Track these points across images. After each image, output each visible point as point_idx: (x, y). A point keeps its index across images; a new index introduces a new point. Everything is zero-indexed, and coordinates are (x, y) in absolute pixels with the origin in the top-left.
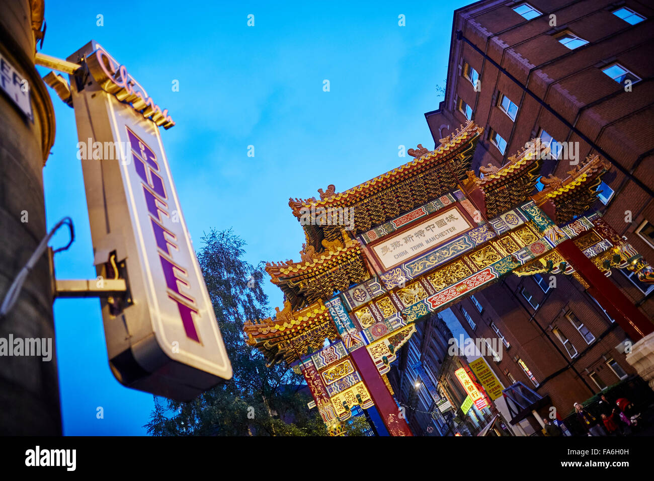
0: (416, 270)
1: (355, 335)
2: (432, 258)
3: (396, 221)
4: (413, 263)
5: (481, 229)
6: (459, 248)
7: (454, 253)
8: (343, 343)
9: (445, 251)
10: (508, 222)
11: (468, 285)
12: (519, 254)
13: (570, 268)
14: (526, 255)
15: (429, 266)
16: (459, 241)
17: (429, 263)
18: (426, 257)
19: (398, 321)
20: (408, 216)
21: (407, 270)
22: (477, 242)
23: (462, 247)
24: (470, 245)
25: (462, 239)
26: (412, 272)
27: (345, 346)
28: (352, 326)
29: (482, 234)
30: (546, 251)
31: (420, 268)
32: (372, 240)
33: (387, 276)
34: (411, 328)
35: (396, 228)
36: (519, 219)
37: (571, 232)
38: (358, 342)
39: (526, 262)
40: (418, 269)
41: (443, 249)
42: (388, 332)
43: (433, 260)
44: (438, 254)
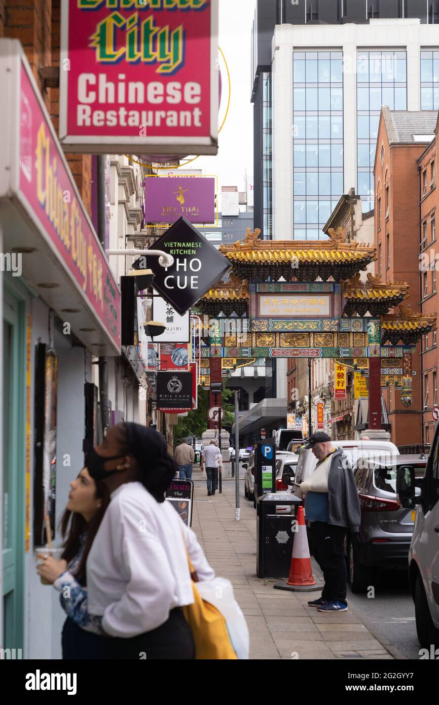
0: (276, 327)
1: (219, 348)
2: (290, 324)
3: (285, 286)
4: (277, 322)
5: (333, 321)
6: (311, 327)
7: (306, 328)
8: (210, 349)
9: (302, 324)
10: (353, 326)
11: (300, 353)
12: (344, 350)
13: (367, 374)
14: (347, 353)
15: (286, 329)
16: (314, 322)
17: (286, 327)
18: (288, 322)
19: (247, 352)
20: (295, 286)
21: (271, 325)
22: (325, 329)
23: (313, 327)
24: (319, 329)
25: (317, 322)
26: (273, 327)
27: (210, 351)
28: (219, 342)
29: (332, 325)
30: (361, 356)
31: (280, 327)
32: (261, 291)
33: (257, 322)
34: (253, 360)
35: (282, 290)
36: (362, 328)
37: (385, 353)
38: (218, 353)
39: (344, 357)
40: (278, 327)
41: (301, 322)
42: (238, 356)
43: (290, 326)
44: (296, 324)
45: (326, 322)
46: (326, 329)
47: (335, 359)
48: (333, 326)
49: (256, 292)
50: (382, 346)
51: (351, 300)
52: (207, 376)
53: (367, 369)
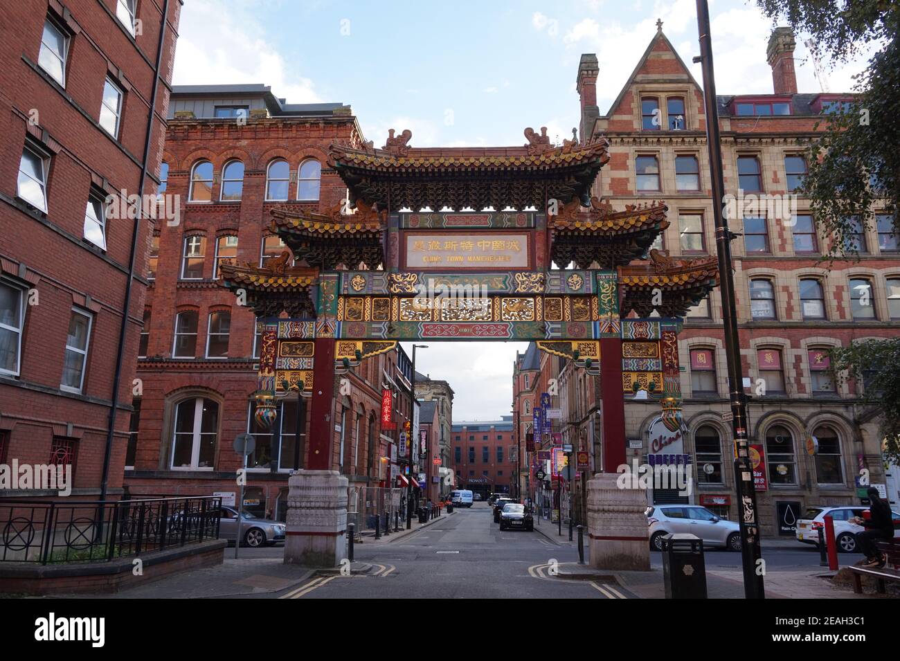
45: (520, 278)
46: (520, 289)
47: (538, 343)
48: (533, 283)
49: (400, 229)
50: (622, 318)
51: (562, 234)
52: (309, 372)
53: (597, 361)
